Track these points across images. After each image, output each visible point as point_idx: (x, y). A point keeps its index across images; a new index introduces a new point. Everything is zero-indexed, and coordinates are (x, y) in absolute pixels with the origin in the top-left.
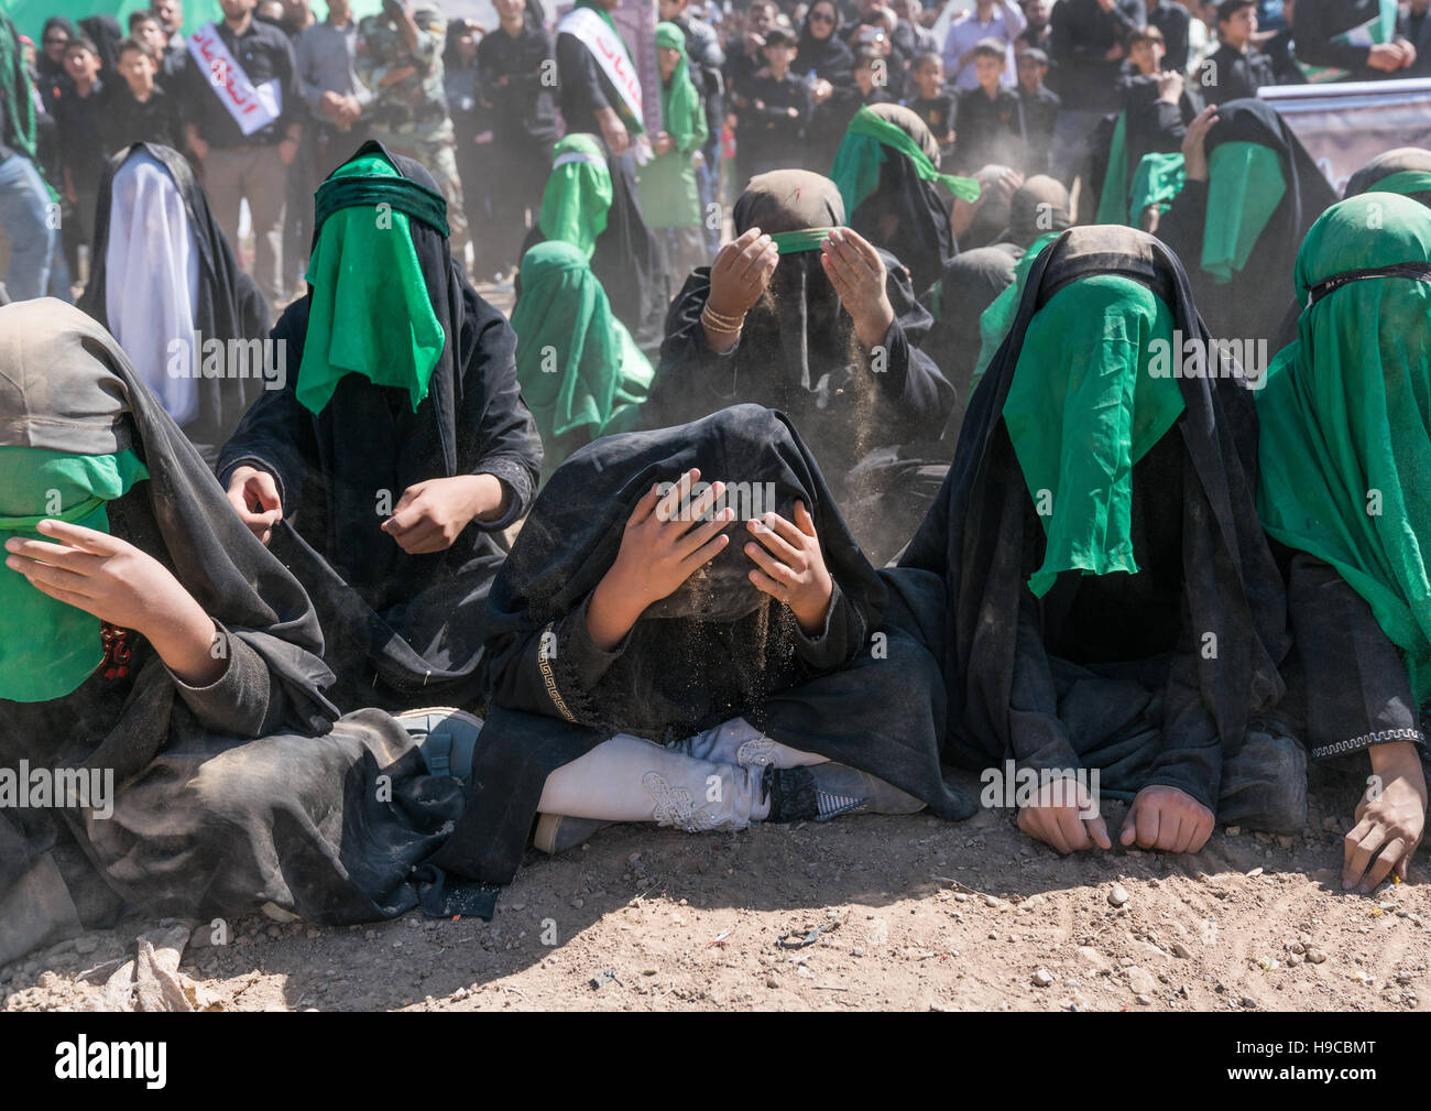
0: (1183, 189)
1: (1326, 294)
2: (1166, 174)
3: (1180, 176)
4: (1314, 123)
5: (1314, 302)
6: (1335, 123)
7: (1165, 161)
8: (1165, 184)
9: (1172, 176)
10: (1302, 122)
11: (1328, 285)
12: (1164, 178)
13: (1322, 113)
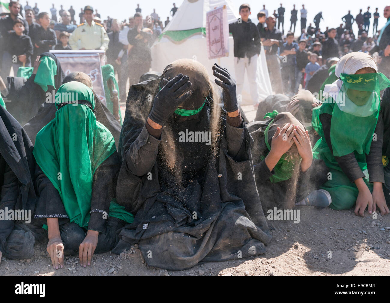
0: (31, 76)
1: (61, 107)
2: (26, 72)
3: (30, 73)
4: (66, 60)
5: (59, 109)
6: (71, 60)
7: (25, 69)
8: (26, 75)
9: (28, 73)
10: (62, 59)
11: (62, 105)
12: (25, 74)
13: (67, 57)
